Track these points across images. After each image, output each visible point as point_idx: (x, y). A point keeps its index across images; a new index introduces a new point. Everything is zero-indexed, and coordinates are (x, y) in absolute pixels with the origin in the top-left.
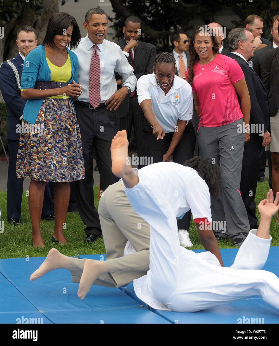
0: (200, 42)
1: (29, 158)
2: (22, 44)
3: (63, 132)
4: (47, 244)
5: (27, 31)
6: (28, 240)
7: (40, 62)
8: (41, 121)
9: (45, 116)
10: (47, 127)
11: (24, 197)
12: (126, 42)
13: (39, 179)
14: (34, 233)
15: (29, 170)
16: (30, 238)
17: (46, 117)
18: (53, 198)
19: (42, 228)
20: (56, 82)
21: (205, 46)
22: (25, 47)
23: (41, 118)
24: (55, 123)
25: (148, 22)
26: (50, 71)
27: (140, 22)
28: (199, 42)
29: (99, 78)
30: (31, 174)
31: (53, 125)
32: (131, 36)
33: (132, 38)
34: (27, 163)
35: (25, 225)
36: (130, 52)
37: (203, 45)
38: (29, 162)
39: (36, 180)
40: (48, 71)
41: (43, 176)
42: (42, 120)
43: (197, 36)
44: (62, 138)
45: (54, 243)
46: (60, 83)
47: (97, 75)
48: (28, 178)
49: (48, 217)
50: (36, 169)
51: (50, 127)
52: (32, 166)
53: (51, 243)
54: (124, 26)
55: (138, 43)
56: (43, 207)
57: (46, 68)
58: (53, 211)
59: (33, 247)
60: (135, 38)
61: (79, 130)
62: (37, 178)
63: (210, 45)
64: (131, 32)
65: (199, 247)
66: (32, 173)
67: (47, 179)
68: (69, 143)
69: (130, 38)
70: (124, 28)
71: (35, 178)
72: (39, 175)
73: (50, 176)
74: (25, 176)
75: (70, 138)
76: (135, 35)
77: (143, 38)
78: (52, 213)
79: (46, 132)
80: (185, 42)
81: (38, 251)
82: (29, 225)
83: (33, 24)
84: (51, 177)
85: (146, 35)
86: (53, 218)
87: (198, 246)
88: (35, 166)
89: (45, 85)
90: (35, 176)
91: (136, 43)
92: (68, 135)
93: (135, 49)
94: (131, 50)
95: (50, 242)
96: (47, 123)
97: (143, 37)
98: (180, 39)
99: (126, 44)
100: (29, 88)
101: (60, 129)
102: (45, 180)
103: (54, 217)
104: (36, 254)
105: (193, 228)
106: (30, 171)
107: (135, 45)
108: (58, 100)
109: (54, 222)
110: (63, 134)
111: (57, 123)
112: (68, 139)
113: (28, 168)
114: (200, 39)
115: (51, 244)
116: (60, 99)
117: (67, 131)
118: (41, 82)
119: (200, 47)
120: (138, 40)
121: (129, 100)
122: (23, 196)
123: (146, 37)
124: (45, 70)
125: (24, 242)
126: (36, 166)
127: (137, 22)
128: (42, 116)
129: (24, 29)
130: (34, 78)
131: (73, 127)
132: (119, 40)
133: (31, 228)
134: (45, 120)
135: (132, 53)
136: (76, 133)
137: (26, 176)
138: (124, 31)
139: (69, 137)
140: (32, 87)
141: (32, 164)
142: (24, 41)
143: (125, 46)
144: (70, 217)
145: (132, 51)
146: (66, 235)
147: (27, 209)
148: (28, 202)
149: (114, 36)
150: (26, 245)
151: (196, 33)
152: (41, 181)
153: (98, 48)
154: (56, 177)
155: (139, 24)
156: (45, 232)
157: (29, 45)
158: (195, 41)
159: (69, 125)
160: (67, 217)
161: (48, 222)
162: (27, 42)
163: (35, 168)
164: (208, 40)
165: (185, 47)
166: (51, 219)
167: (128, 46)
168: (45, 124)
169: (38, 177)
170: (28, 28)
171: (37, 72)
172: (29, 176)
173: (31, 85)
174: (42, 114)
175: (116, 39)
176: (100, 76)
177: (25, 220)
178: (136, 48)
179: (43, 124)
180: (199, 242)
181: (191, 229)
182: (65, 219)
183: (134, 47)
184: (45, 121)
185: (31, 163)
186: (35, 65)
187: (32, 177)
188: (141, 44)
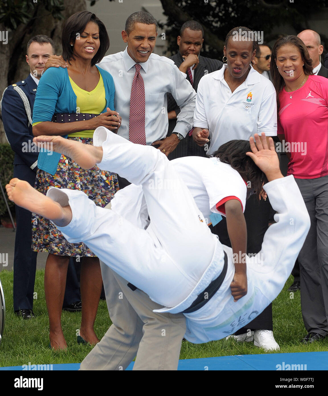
0: (284, 59)
1: (46, 223)
2: (34, 61)
3: (94, 185)
4: (71, 346)
5: (41, 43)
6: (44, 340)
7: (61, 85)
8: (63, 170)
9: (69, 162)
10: (72, 178)
11: (38, 279)
12: (182, 58)
13: (62, 253)
14: (52, 329)
15: (47, 239)
16: (47, 337)
17: (71, 164)
18: (79, 281)
19: (64, 323)
20: (85, 114)
21: (291, 65)
22: (38, 65)
23: (64, 166)
24: (83, 173)
25: (214, 30)
26: (75, 97)
27: (201, 30)
28: (282, 59)
29: (144, 111)
30: (49, 246)
31: (80, 176)
32: (189, 49)
33: (190, 53)
34: (43, 231)
35: (39, 319)
36: (188, 72)
37: (289, 63)
38: (45, 229)
39: (58, 254)
40: (72, 97)
41: (67, 249)
42: (65, 169)
43: (279, 51)
44: (93, 194)
45: (81, 344)
46: (90, 116)
47: (140, 107)
48: (45, 251)
49: (72, 307)
50: (57, 239)
51: (77, 179)
52: (51, 234)
53: (77, 344)
54: (180, 36)
55: (199, 58)
56: (65, 292)
57: (69, 93)
58: (80, 299)
59: (51, 350)
60: (194, 52)
61: (117, 183)
62: (59, 251)
63: (298, 63)
64: (189, 43)
65: (288, 349)
66: (52, 244)
67: (72, 253)
68: (106, 201)
69: (189, 53)
70: (179, 39)
71: (56, 252)
72: (61, 247)
73: (77, 248)
74: (40, 248)
75: (107, 195)
76: (195, 48)
77: (207, 52)
78: (78, 302)
79: (71, 186)
80: (267, 58)
81: (58, 356)
82: (45, 318)
83: (49, 33)
84: (79, 249)
85: (211, 48)
86: (79, 309)
87: (286, 348)
88: (55, 234)
89: (69, 118)
90: (56, 248)
91: (197, 59)
92: (103, 190)
93: (195, 68)
94: (190, 69)
95: (75, 342)
96: (73, 173)
97: (207, 50)
98: (260, 53)
99: (183, 61)
100: (44, 121)
101: (90, 181)
102: (69, 255)
103: (81, 308)
104: (56, 360)
105: (279, 322)
106: (47, 241)
107: (195, 63)
108: (87, 140)
109: (81, 314)
110: (95, 189)
111: (86, 173)
112: (105, 195)
113: (45, 237)
114: (283, 55)
115: (77, 346)
116: (90, 138)
117: (102, 184)
118: (63, 114)
119: (283, 66)
120: (199, 55)
121: (186, 141)
122: (36, 277)
123: (211, 51)
124: (68, 95)
125: (39, 342)
126: (57, 234)
127: (198, 30)
128: (65, 163)
129: (36, 40)
130: (51, 107)
131: (110, 178)
132: (172, 55)
133: (48, 323)
134: (70, 168)
135: (191, 73)
136: (114, 187)
137: (42, 249)
138: (179, 43)
139: (105, 193)
140: (47, 119)
141: (50, 231)
142: (36, 56)
143: (181, 63)
144: (104, 307)
145: (190, 71)
146: (98, 332)
147: (42, 296)
148: (43, 286)
149: (165, 49)
150: (41, 347)
151: (277, 46)
152: (64, 255)
153: (142, 68)
154: (85, 249)
155: (200, 32)
156: (68, 329)
157: (43, 62)
158: (277, 58)
159: (105, 176)
160: (99, 307)
161: (72, 314)
162: (41, 57)
163: (55, 237)
164: (296, 56)
165: (268, 65)
166: (76, 310)
167: (185, 64)
168: (69, 174)
169: (61, 250)
170: (42, 38)
171: (56, 98)
172: (46, 249)
173: (47, 117)
174: (64, 160)
175: (169, 53)
176: (144, 108)
177: (40, 312)
178: (196, 66)
179: (67, 174)
180: (288, 342)
181: (276, 324)
182: (97, 310)
183: (194, 65)
184: (69, 170)
185: (48, 230)
186: (54, 89)
187: (52, 250)
188: (204, 61)
